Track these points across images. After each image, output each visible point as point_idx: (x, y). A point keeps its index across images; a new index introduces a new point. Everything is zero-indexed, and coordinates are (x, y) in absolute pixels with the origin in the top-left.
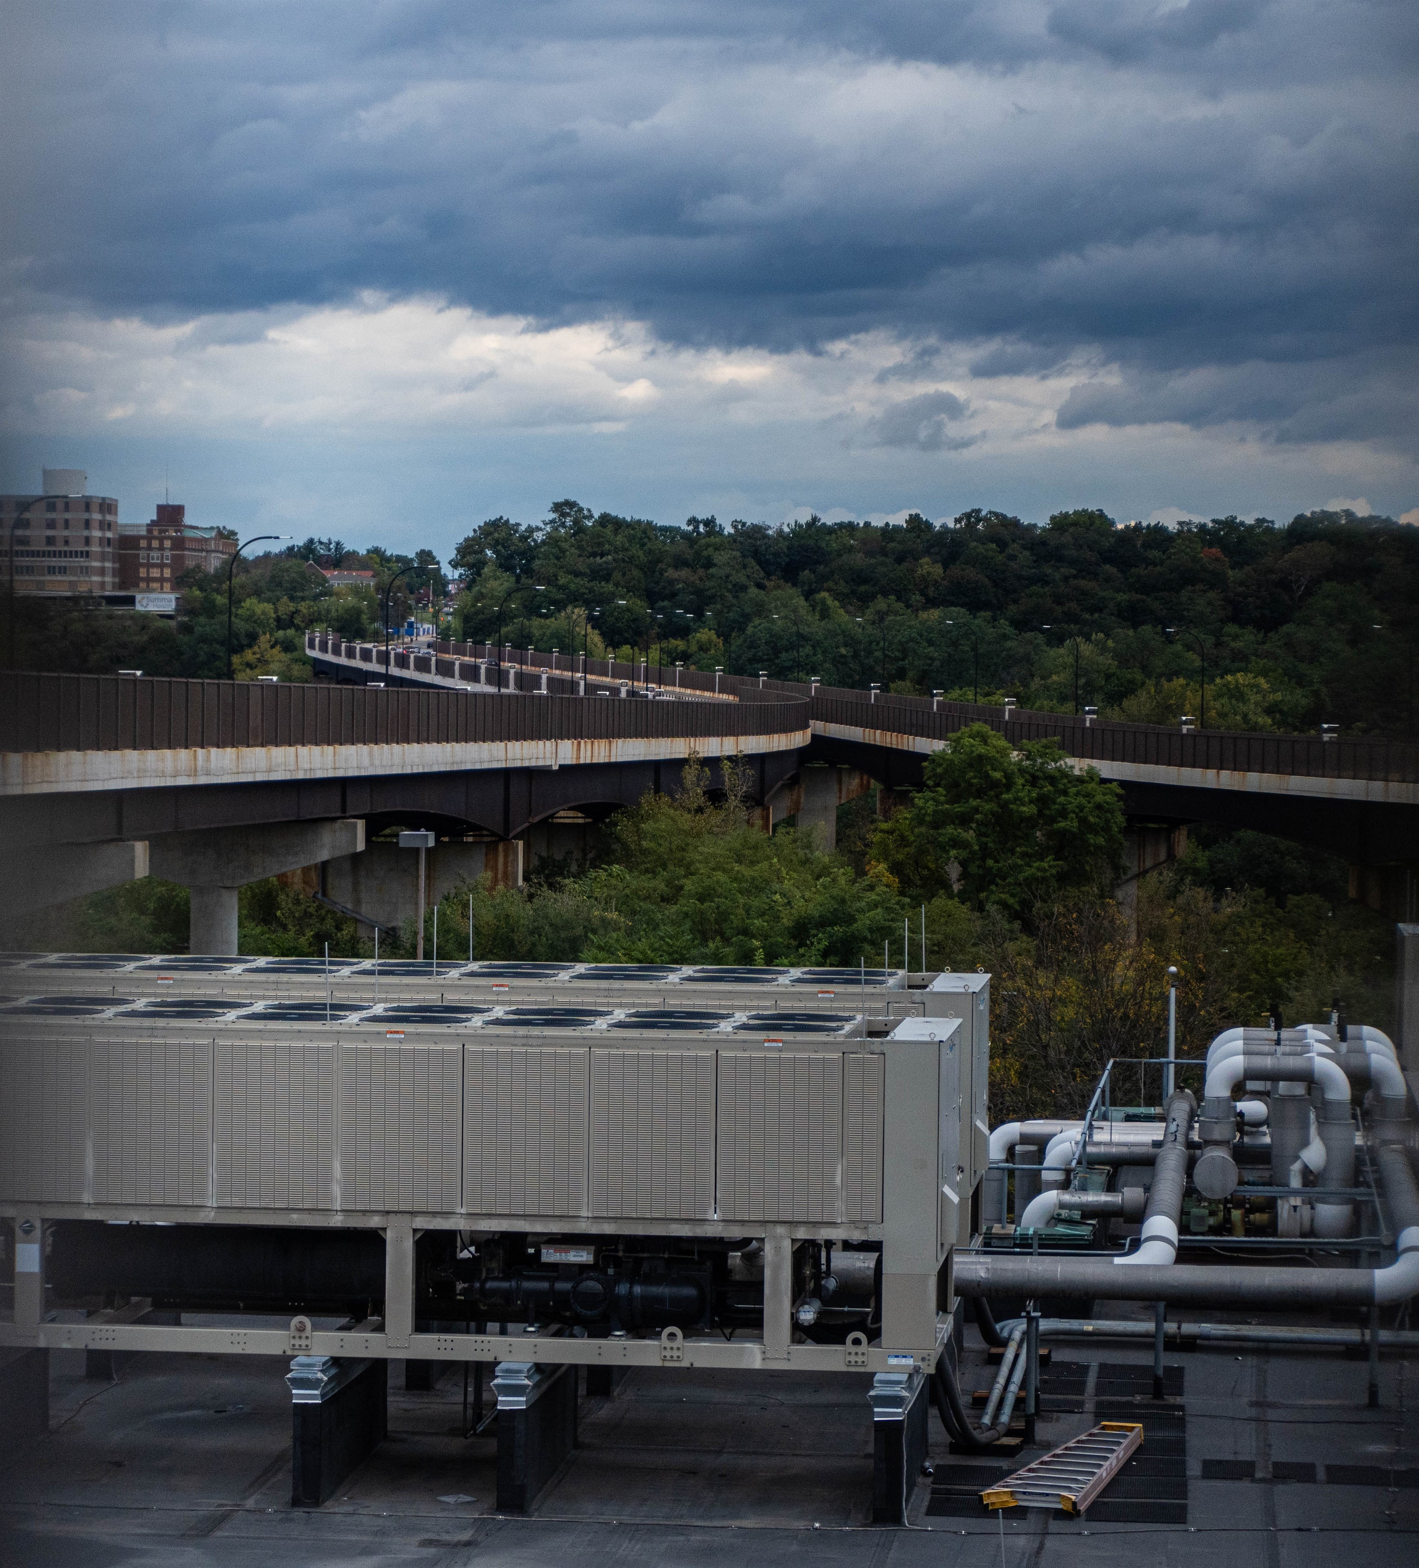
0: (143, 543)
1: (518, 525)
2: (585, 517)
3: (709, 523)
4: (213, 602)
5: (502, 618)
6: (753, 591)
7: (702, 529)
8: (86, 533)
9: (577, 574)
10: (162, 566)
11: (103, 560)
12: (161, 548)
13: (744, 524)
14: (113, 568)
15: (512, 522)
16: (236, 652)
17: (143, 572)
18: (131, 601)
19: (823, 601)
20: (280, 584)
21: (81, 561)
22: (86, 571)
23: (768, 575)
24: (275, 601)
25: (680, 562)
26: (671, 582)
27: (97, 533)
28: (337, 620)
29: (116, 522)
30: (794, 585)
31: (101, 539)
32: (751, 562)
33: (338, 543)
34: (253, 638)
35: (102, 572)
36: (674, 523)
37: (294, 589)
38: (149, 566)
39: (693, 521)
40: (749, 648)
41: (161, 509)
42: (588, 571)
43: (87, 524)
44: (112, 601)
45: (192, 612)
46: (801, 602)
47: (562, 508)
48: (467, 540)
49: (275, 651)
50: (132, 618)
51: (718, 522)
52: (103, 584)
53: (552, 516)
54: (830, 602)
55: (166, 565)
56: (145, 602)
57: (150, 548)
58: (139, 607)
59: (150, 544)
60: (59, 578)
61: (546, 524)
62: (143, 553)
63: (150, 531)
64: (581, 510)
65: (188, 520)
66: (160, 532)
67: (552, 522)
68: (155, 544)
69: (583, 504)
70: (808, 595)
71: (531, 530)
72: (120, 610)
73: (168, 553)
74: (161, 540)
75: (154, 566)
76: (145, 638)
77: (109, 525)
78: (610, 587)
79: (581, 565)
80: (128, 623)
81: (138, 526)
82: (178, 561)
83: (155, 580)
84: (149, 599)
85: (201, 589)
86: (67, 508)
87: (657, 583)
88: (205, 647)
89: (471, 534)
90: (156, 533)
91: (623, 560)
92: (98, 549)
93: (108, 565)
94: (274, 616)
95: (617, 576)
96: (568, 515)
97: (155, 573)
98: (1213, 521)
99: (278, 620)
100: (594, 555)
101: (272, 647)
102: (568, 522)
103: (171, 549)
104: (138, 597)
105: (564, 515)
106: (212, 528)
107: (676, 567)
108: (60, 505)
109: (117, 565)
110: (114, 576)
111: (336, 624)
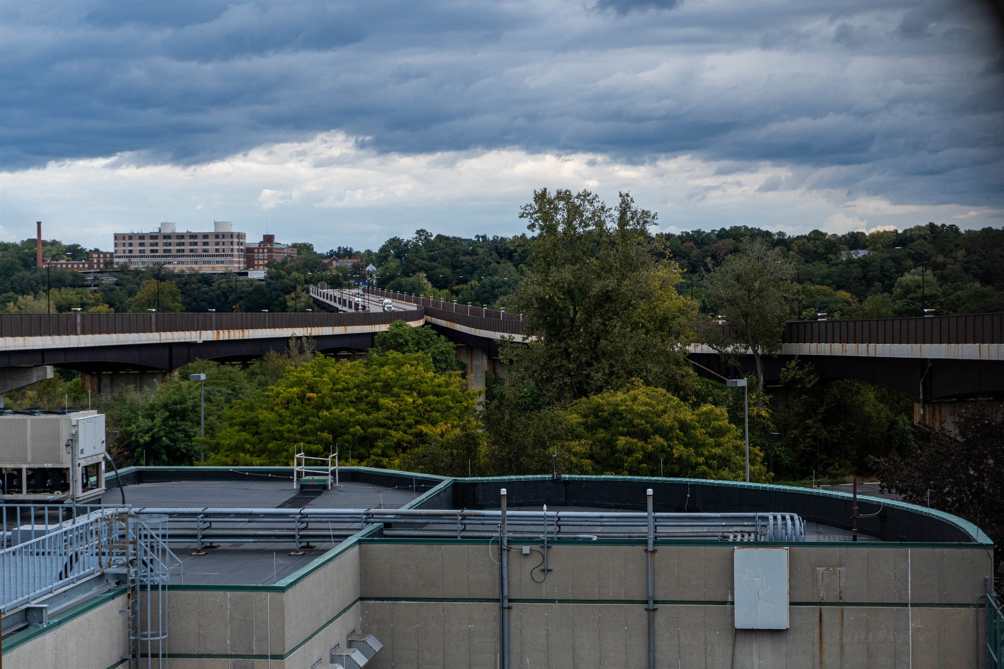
0: (256, 251)
1: (403, 240)
2: (429, 236)
3: (484, 237)
4: (280, 273)
5: (392, 278)
6: (494, 264)
7: (481, 240)
8: (231, 247)
9: (423, 259)
10: (264, 259)
11: (239, 258)
12: (263, 252)
13: (498, 237)
14: (244, 261)
15: (401, 238)
16: (287, 294)
17: (256, 262)
18: (246, 274)
19: (521, 268)
20: (307, 266)
21: (230, 258)
22: (231, 262)
23: (501, 258)
24: (305, 273)
25: (466, 253)
26: (461, 261)
27: (236, 247)
28: (330, 279)
29: (245, 242)
30: (512, 261)
31: (238, 249)
32: (494, 253)
33: (351, 248)
34: (294, 288)
35: (239, 262)
36: (470, 238)
37: (312, 268)
38: (259, 260)
39: (477, 236)
40: (483, 287)
41: (265, 237)
42: (427, 258)
43: (232, 243)
44: (240, 274)
45: (271, 278)
46: (512, 268)
47: (420, 232)
48: (383, 246)
49: (304, 293)
50: (247, 281)
51: (487, 237)
52: (239, 267)
53: (416, 235)
54: (524, 268)
55: (266, 259)
56: (252, 275)
57: (259, 252)
58: (250, 277)
59: (259, 251)
60: (221, 265)
61: (413, 239)
62: (256, 255)
63: (260, 246)
64: (427, 233)
65: (276, 240)
66: (264, 246)
67: (416, 238)
68: (261, 251)
69: (428, 230)
70: (516, 266)
71: (408, 242)
72: (241, 278)
73: (266, 254)
74: (263, 249)
75: (261, 259)
76: (252, 289)
77: (242, 244)
78: (435, 264)
79: (425, 255)
80: (245, 283)
81: (255, 243)
82: (270, 257)
83: (261, 265)
84: (254, 273)
85: (275, 269)
86: (224, 237)
87: (457, 262)
88: (275, 293)
89: (384, 244)
90: (262, 246)
91: (443, 253)
92: (237, 253)
93: (242, 259)
94: (304, 279)
95: (439, 260)
96: (423, 235)
97: (261, 262)
98: (692, 231)
99: (306, 280)
100: (431, 251)
101: (302, 291)
102: (423, 238)
103: (267, 253)
104: (249, 272)
105: (420, 235)
106: (285, 245)
107: (464, 255)
108: (221, 236)
109: (246, 260)
110: (244, 264)
111: (329, 281)
